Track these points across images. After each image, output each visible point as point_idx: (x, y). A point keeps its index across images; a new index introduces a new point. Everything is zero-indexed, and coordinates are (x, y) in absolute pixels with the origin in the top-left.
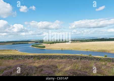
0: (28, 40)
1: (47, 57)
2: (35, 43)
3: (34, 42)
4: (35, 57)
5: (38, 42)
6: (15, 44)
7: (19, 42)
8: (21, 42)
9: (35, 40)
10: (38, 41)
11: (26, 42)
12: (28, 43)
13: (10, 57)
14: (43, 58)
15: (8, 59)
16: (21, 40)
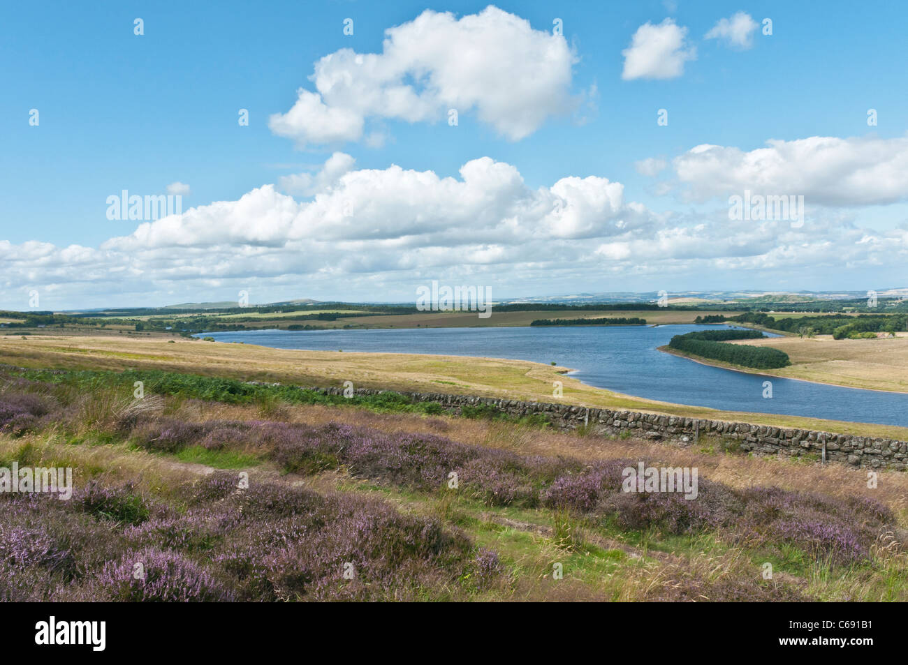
0: (643, 301)
1: (806, 444)
2: (699, 321)
3: (693, 316)
4: (702, 431)
5: (722, 319)
6: (547, 324)
7: (575, 308)
8: (588, 308)
9: (700, 296)
10: (725, 309)
11: (628, 316)
12: (643, 322)
13: (537, 410)
14: (768, 448)
15: (525, 420)
16: (589, 300)
